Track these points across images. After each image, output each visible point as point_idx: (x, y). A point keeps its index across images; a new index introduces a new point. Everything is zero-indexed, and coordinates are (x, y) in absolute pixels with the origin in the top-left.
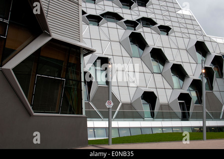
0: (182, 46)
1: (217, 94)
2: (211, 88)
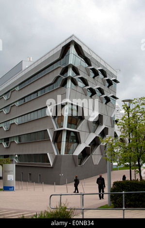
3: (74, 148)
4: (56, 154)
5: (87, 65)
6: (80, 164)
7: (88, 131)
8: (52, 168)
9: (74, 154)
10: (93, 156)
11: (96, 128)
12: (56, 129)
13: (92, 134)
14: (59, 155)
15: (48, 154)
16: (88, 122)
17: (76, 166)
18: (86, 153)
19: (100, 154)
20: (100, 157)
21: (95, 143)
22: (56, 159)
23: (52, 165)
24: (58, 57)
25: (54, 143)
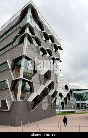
0: (61, 87)
1: (71, 101)
2: (69, 100)
3: (28, 96)
4: (13, 100)
5: (40, 30)
6: (33, 109)
7: (39, 82)
8: (9, 111)
9: (28, 101)
10: (42, 104)
11: (45, 81)
12: (14, 79)
13: (42, 85)
14: (15, 100)
15: (6, 100)
16: (40, 75)
17: (29, 110)
18: (37, 100)
19: (47, 102)
20: (47, 105)
21: (44, 93)
22: (13, 104)
23: (9, 109)
24: (17, 20)
25: (12, 91)
